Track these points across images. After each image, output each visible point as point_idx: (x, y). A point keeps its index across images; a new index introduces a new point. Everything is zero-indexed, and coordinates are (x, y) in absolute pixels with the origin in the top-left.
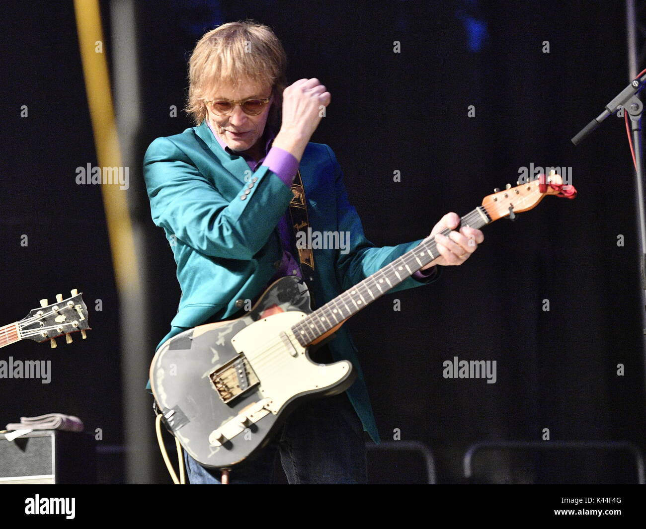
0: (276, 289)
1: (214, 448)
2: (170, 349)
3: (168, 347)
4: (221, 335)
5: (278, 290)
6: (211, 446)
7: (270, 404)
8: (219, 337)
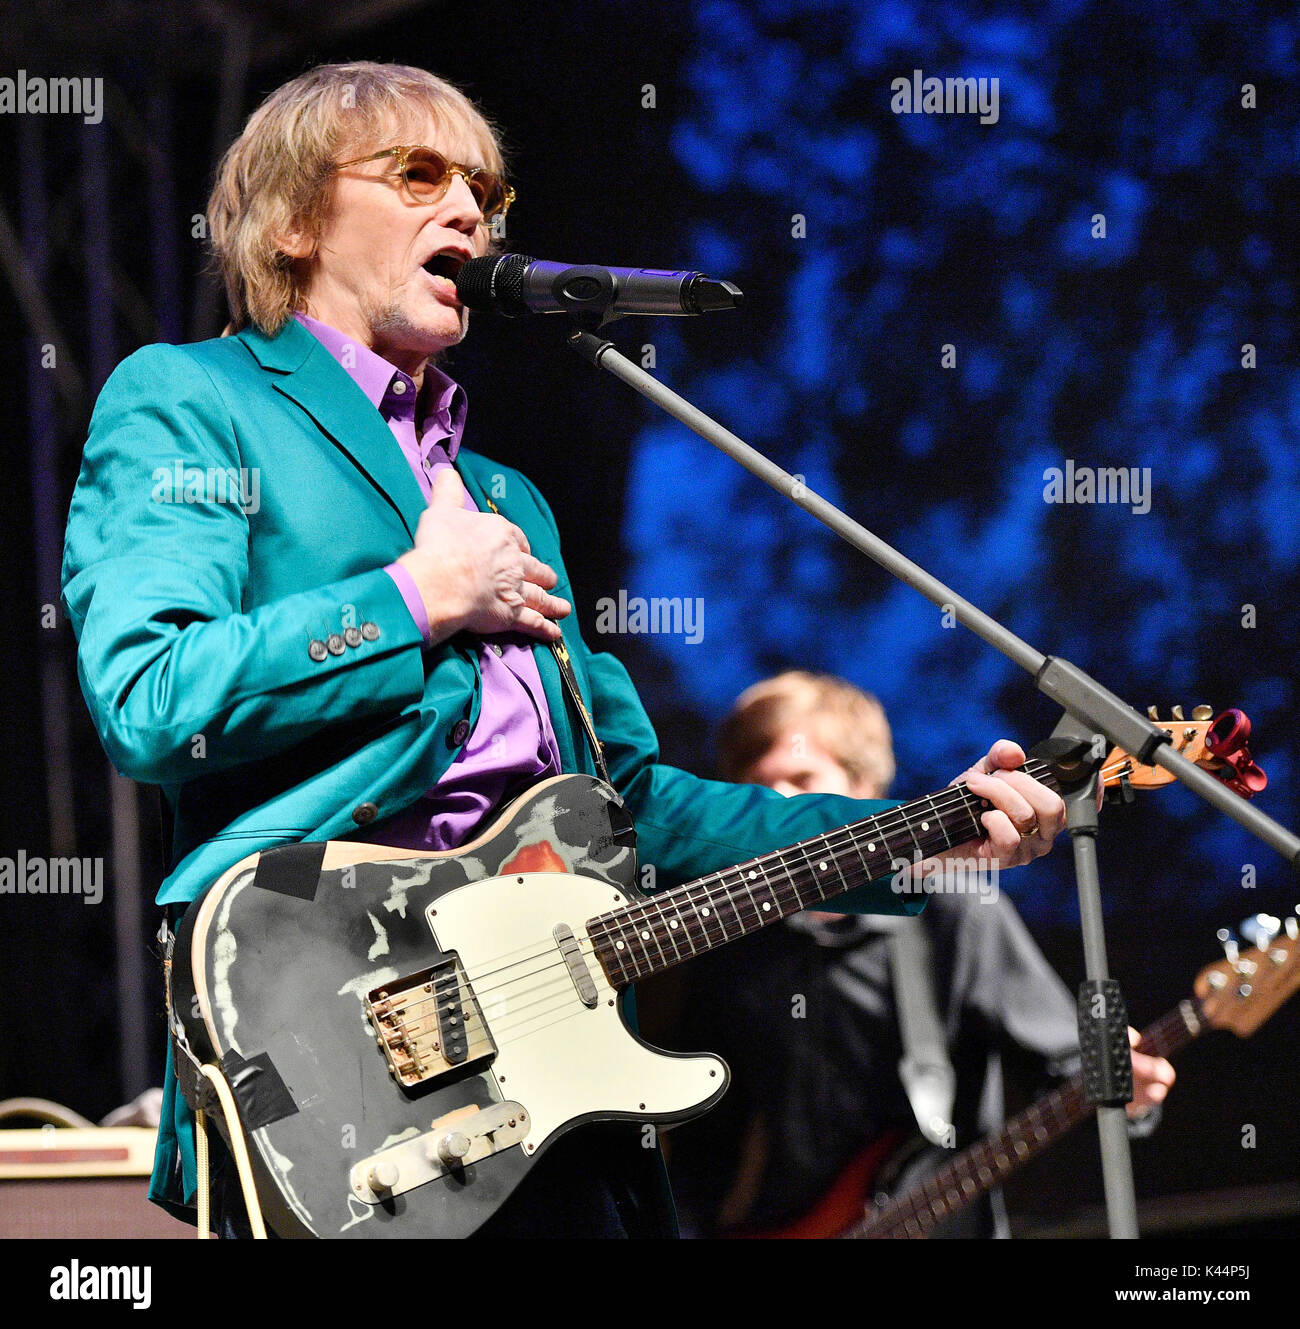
0: (550, 801)
1: (360, 1208)
2: (257, 882)
3: (252, 876)
4: (399, 885)
5: (557, 805)
6: (351, 1197)
7: (519, 1123)
8: (393, 889)
